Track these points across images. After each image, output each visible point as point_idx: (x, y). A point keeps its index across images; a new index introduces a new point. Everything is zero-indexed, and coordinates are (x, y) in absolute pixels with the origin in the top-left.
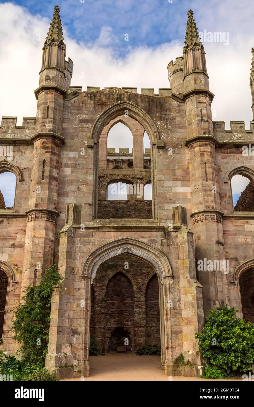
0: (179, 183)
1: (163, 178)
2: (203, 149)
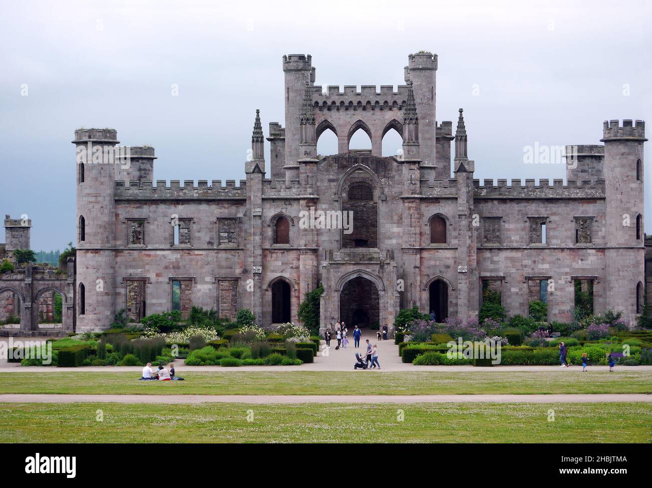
0: (395, 225)
1: (385, 222)
2: (410, 205)
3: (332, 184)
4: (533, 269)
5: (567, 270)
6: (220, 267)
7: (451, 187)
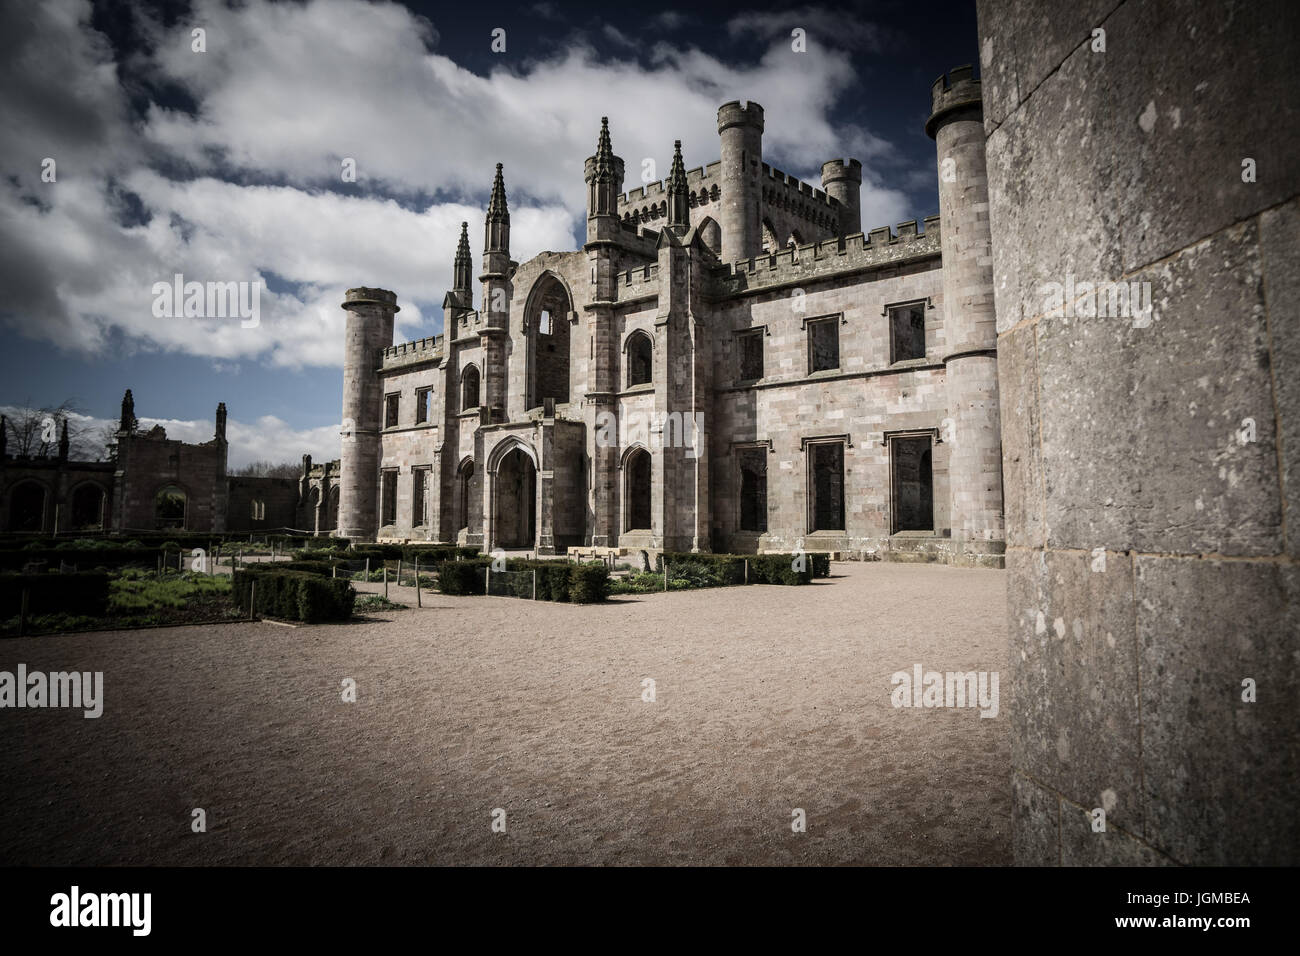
1: (576, 356)
2: (591, 320)
3: (520, 308)
4: (816, 422)
5: (877, 419)
7: (654, 279)
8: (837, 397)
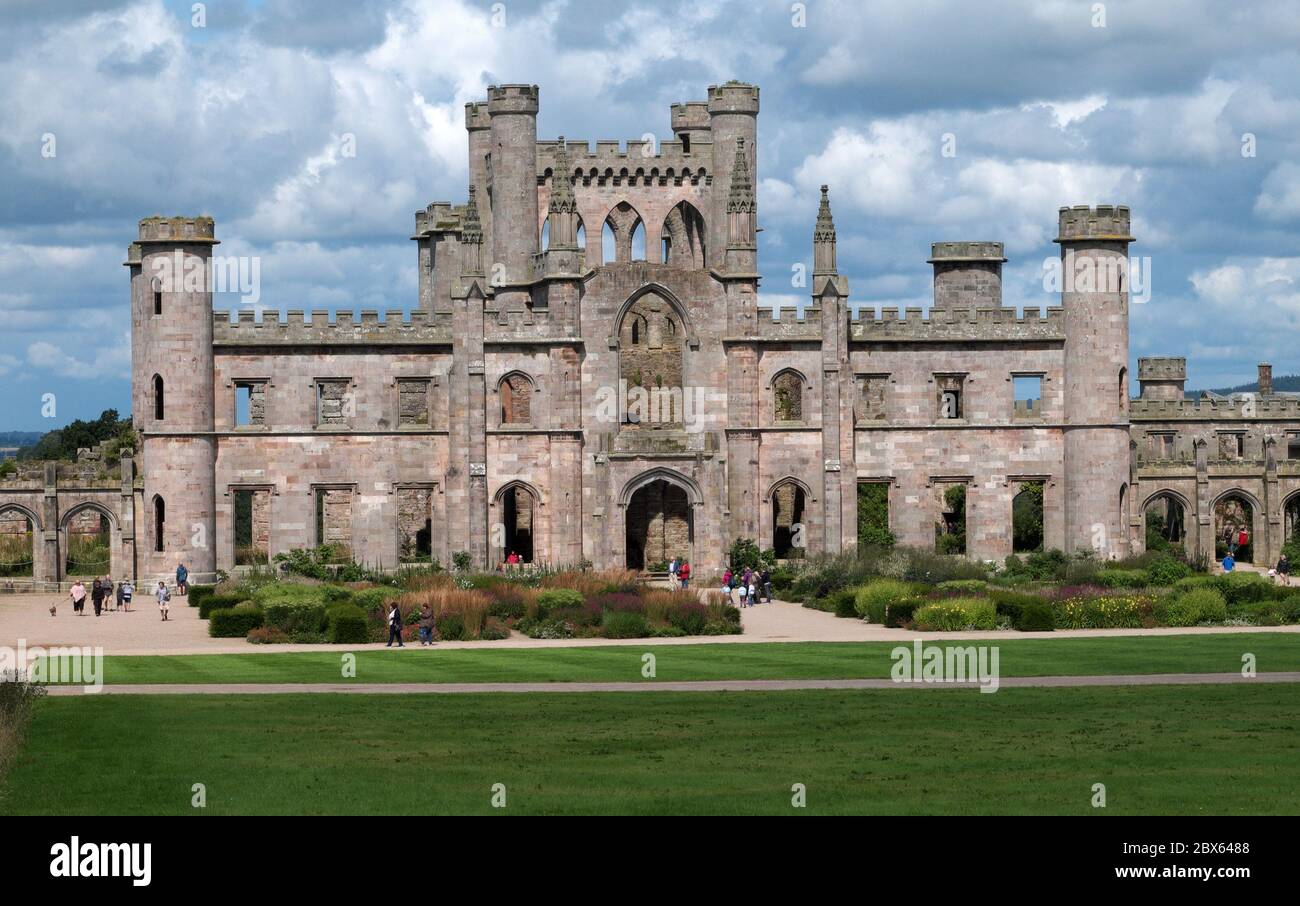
2: (743, 354)
3: (605, 318)
4: (942, 463)
5: (1000, 464)
6: (402, 464)
7: (810, 322)
8: (963, 443)
